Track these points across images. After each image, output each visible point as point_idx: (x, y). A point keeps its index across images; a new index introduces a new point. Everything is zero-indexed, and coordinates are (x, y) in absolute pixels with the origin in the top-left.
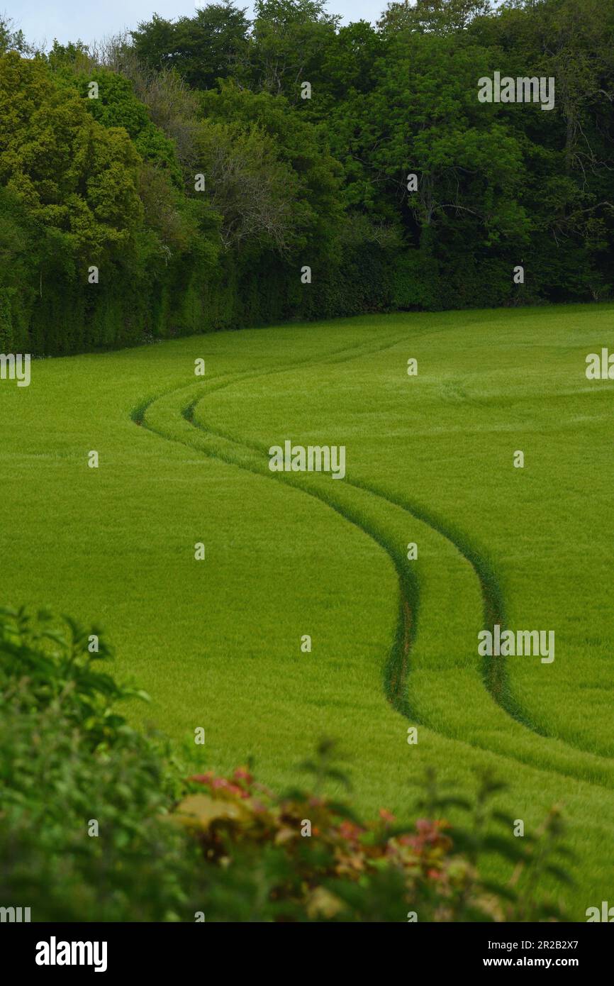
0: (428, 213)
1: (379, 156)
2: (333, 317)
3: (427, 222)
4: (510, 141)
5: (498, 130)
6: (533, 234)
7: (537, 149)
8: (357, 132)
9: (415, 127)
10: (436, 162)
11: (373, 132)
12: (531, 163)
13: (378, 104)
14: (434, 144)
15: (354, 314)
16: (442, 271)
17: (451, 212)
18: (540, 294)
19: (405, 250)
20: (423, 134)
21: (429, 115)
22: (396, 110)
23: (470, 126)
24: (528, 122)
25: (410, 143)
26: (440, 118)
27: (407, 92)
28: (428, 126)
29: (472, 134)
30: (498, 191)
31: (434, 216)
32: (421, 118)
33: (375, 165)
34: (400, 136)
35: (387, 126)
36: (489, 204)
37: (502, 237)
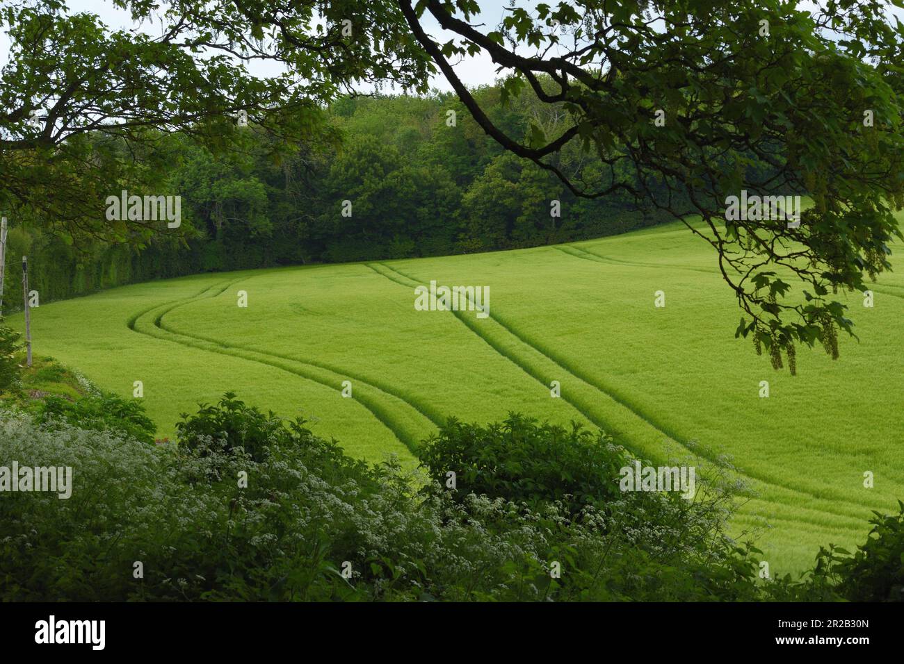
0: (220, 222)
1: (195, 195)
2: (175, 276)
3: (219, 227)
4: (261, 185)
5: (254, 180)
6: (273, 231)
7: (272, 189)
8: (182, 183)
9: (212, 180)
10: (225, 196)
11: (191, 182)
12: (270, 196)
13: (192, 168)
14: (223, 188)
15: (185, 275)
16: (228, 252)
17: (230, 221)
18: (277, 262)
19: (209, 241)
20: (216, 183)
21: (219, 174)
22: (202, 172)
23: (240, 179)
24: (267, 176)
25: (210, 187)
26: (224, 175)
27: (207, 162)
28: (218, 179)
29: (242, 182)
30: (255, 211)
31: (223, 224)
32: (215, 175)
33: (192, 199)
34: (205, 184)
35: (197, 180)
36: (251, 216)
37: (258, 233)
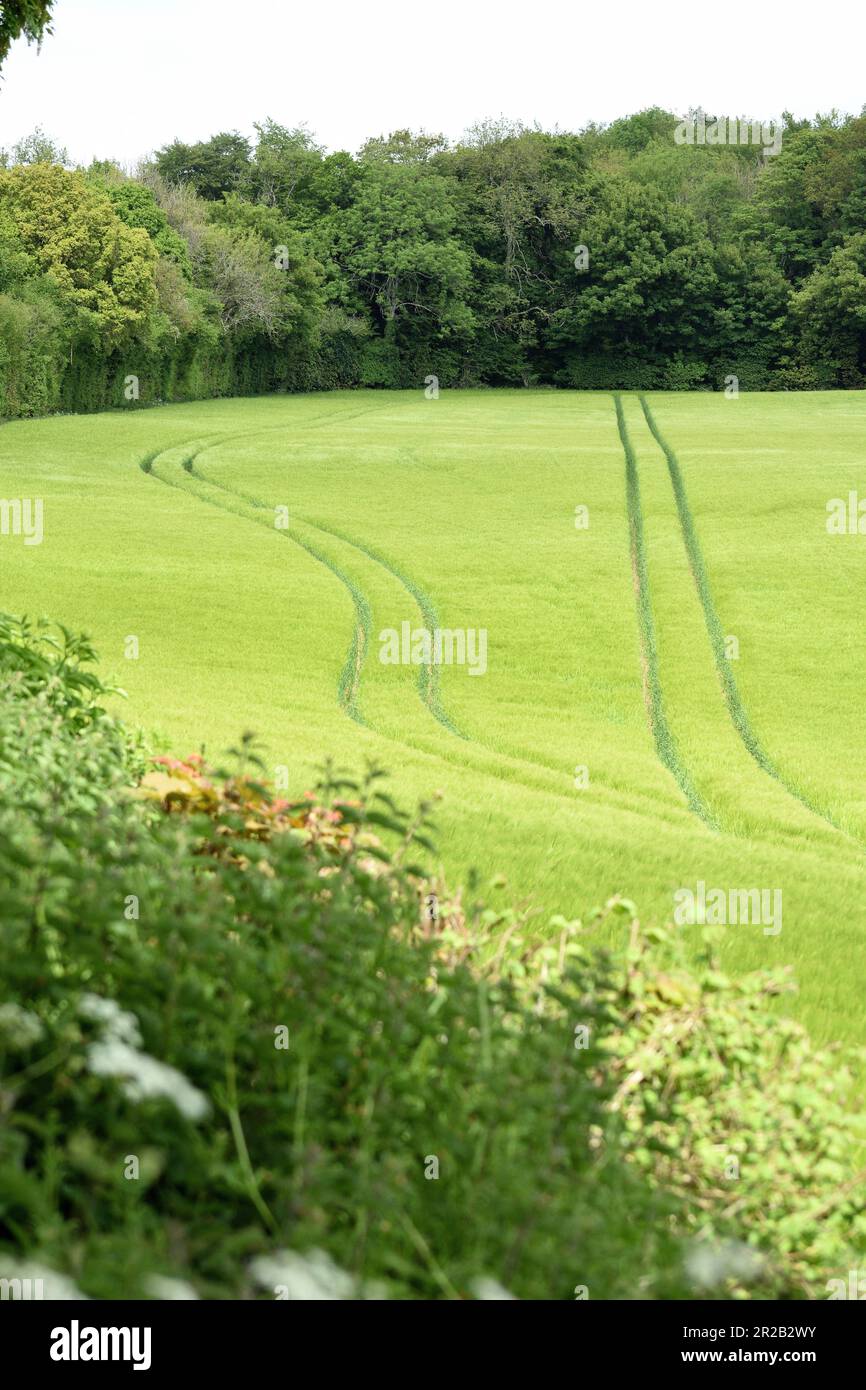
0: (392, 309)
1: (354, 261)
2: (311, 391)
3: (391, 317)
4: (461, 254)
5: (452, 244)
6: (476, 329)
7: (483, 261)
8: (336, 241)
9: (385, 239)
10: (400, 268)
11: (350, 241)
12: (478, 272)
13: (354, 218)
14: (399, 253)
15: (328, 389)
16: (402, 357)
17: (411, 309)
18: (482, 379)
19: (373, 337)
20: (390, 244)
21: (396, 230)
22: (369, 224)
23: (429, 240)
24: (476, 239)
25: (380, 251)
26: (405, 232)
27: (378, 210)
28: (395, 238)
29: (431, 246)
30: (450, 294)
31: (397, 312)
32: (390, 232)
33: (351, 268)
34: (371, 245)
35: (361, 236)
36: (442, 304)
37: (452, 331)
